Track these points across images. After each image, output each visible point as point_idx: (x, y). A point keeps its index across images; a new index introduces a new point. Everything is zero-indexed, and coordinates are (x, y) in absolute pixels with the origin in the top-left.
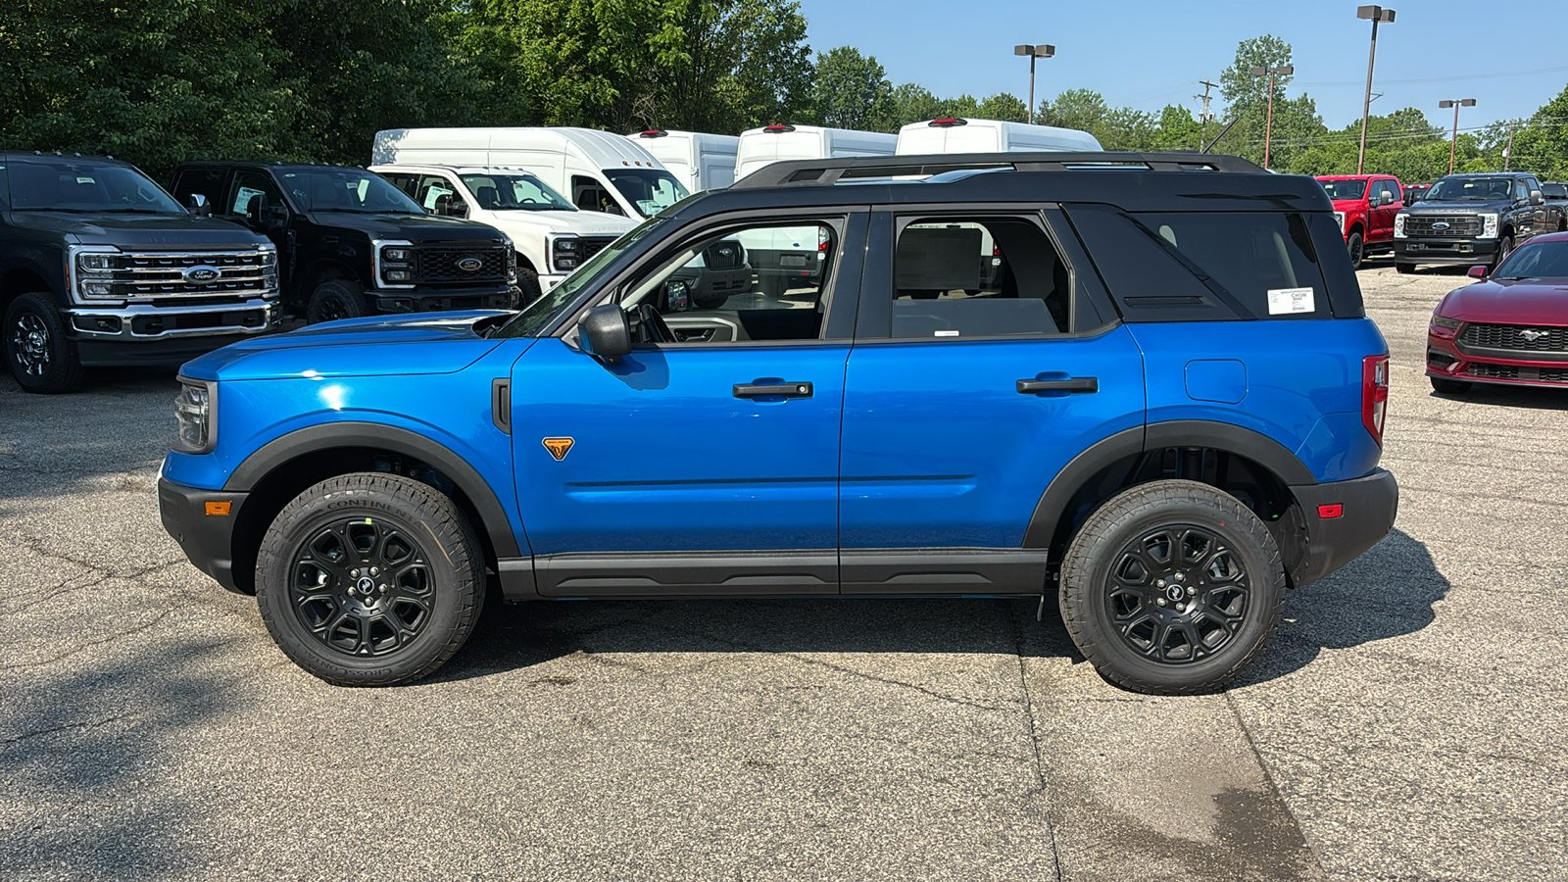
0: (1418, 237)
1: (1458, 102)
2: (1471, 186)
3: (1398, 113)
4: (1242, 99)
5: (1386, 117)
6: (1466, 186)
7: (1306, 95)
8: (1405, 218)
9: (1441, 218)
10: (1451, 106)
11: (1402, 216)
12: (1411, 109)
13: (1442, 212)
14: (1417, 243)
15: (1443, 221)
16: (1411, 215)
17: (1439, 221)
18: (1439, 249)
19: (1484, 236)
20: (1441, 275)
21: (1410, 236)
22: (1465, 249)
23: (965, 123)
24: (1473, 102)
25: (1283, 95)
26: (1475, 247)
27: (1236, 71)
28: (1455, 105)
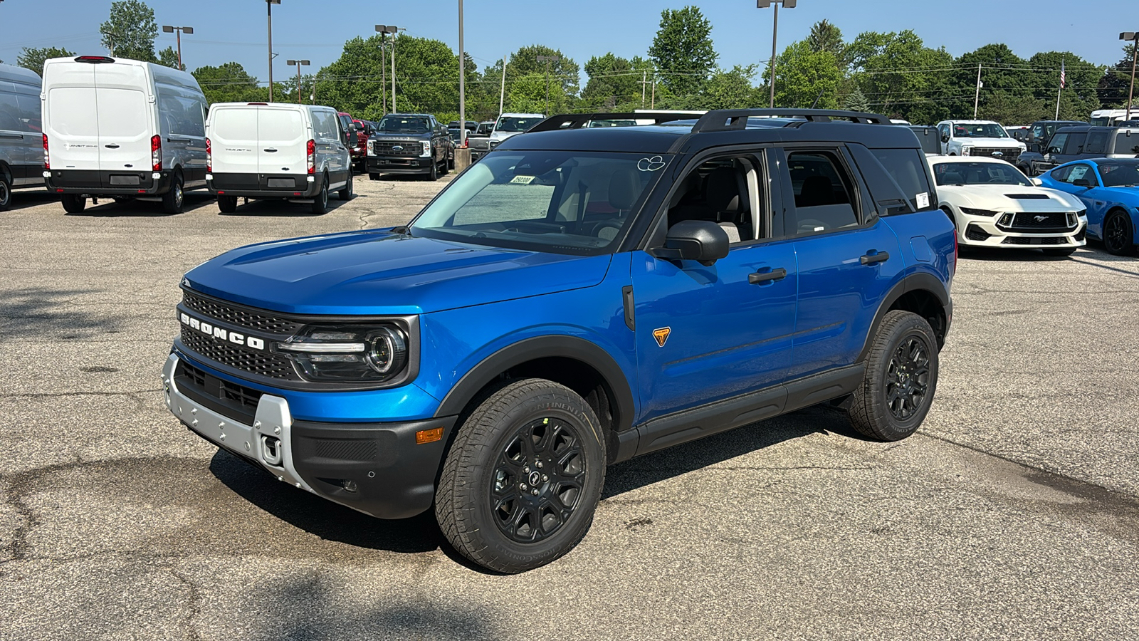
0: (384, 156)
1: (298, 62)
2: (406, 122)
3: (226, 65)
4: (120, 47)
5: (218, 67)
6: (403, 122)
7: (170, 48)
8: (374, 142)
9: (398, 143)
10: (295, 64)
11: (371, 141)
12: (234, 63)
13: (397, 139)
14: (384, 160)
15: (399, 145)
16: (378, 141)
17: (396, 145)
18: (397, 164)
19: (423, 156)
20: (401, 181)
21: (378, 155)
22: (414, 163)
23: (113, 61)
24: (309, 63)
25: (152, 46)
26: (420, 162)
27: (112, 25)
28: (297, 63)
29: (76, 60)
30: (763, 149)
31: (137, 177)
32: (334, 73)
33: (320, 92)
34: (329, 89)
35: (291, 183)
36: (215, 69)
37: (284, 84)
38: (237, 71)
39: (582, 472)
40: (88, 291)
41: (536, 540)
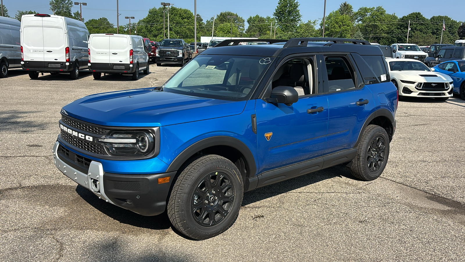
0: (163, 56)
1: (130, 17)
2: (172, 42)
3: (101, 19)
5: (97, 19)
6: (171, 42)
7: (78, 11)
8: (159, 51)
9: (168, 51)
10: (128, 18)
11: (158, 50)
12: (104, 18)
13: (168, 49)
14: (163, 58)
15: (169, 52)
17: (168, 52)
18: (168, 60)
19: (179, 56)
20: (170, 66)
21: (161, 56)
22: (175, 60)
23: (50, 16)
24: (134, 18)
25: (71, 11)
26: (178, 59)
28: (129, 18)
29: (35, 15)
30: (314, 55)
31: (60, 64)
32: (144, 22)
33: (139, 30)
34: (142, 29)
35: (123, 67)
36: (96, 20)
37: (124, 26)
38: (105, 21)
39: (233, 195)
40: (35, 112)
41: (212, 225)
